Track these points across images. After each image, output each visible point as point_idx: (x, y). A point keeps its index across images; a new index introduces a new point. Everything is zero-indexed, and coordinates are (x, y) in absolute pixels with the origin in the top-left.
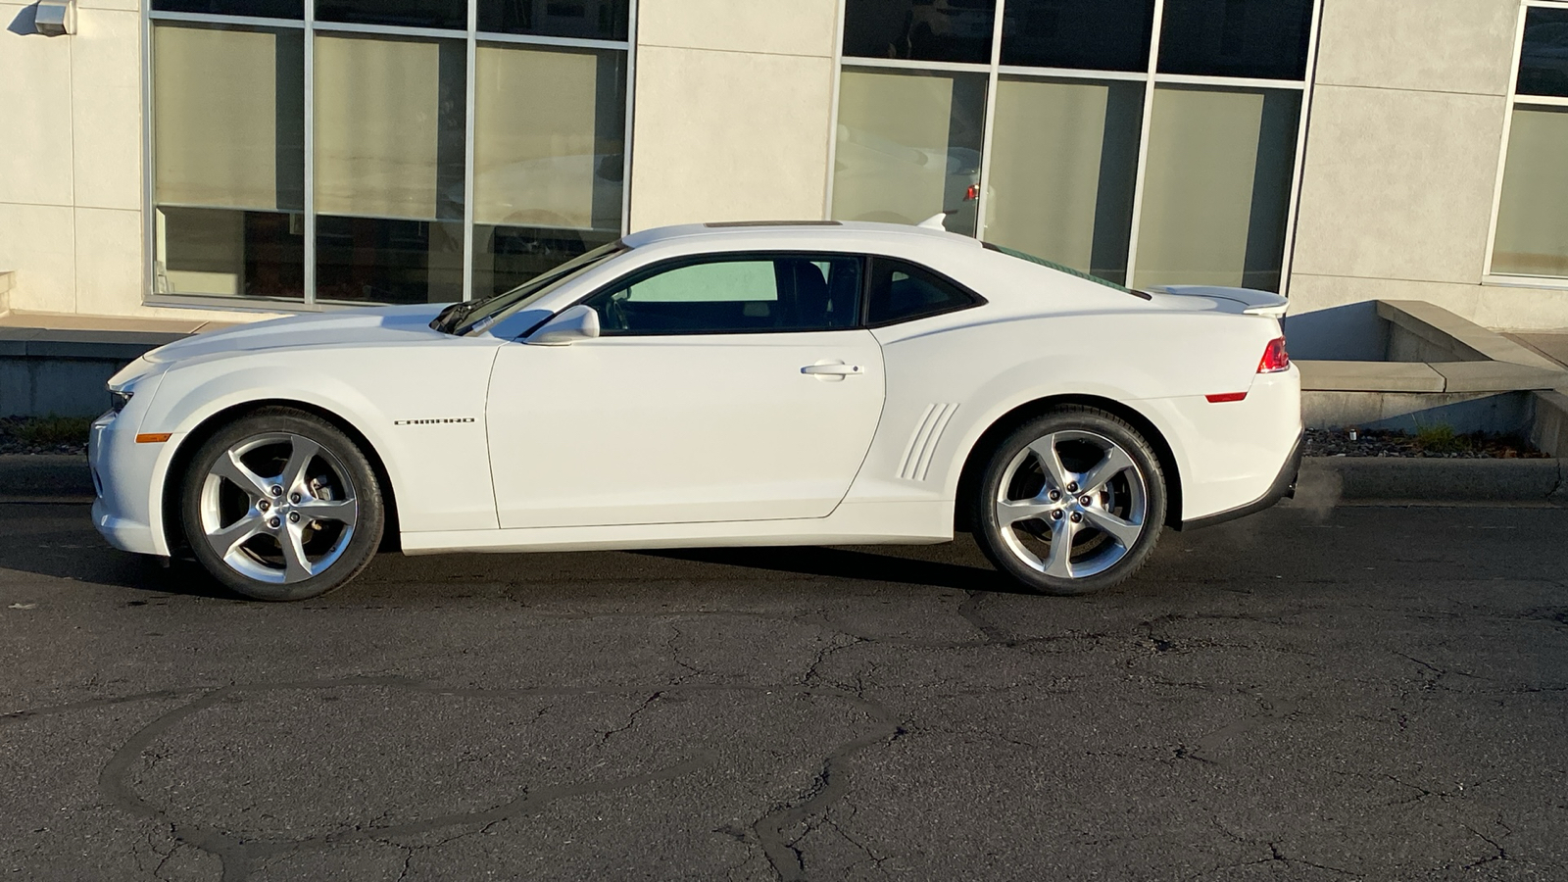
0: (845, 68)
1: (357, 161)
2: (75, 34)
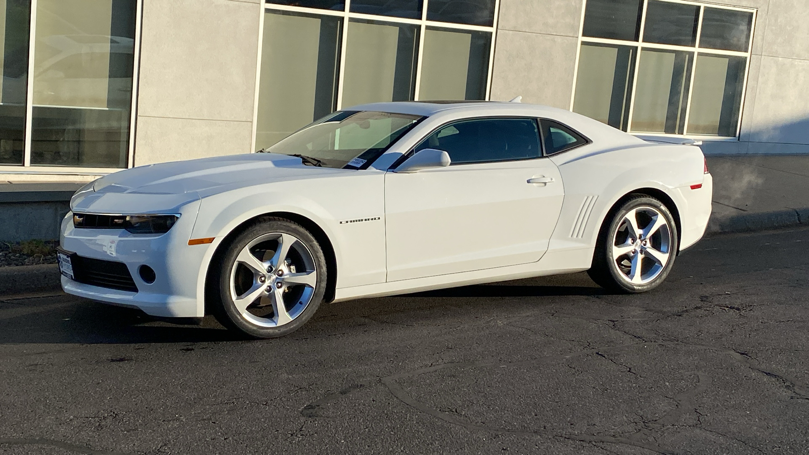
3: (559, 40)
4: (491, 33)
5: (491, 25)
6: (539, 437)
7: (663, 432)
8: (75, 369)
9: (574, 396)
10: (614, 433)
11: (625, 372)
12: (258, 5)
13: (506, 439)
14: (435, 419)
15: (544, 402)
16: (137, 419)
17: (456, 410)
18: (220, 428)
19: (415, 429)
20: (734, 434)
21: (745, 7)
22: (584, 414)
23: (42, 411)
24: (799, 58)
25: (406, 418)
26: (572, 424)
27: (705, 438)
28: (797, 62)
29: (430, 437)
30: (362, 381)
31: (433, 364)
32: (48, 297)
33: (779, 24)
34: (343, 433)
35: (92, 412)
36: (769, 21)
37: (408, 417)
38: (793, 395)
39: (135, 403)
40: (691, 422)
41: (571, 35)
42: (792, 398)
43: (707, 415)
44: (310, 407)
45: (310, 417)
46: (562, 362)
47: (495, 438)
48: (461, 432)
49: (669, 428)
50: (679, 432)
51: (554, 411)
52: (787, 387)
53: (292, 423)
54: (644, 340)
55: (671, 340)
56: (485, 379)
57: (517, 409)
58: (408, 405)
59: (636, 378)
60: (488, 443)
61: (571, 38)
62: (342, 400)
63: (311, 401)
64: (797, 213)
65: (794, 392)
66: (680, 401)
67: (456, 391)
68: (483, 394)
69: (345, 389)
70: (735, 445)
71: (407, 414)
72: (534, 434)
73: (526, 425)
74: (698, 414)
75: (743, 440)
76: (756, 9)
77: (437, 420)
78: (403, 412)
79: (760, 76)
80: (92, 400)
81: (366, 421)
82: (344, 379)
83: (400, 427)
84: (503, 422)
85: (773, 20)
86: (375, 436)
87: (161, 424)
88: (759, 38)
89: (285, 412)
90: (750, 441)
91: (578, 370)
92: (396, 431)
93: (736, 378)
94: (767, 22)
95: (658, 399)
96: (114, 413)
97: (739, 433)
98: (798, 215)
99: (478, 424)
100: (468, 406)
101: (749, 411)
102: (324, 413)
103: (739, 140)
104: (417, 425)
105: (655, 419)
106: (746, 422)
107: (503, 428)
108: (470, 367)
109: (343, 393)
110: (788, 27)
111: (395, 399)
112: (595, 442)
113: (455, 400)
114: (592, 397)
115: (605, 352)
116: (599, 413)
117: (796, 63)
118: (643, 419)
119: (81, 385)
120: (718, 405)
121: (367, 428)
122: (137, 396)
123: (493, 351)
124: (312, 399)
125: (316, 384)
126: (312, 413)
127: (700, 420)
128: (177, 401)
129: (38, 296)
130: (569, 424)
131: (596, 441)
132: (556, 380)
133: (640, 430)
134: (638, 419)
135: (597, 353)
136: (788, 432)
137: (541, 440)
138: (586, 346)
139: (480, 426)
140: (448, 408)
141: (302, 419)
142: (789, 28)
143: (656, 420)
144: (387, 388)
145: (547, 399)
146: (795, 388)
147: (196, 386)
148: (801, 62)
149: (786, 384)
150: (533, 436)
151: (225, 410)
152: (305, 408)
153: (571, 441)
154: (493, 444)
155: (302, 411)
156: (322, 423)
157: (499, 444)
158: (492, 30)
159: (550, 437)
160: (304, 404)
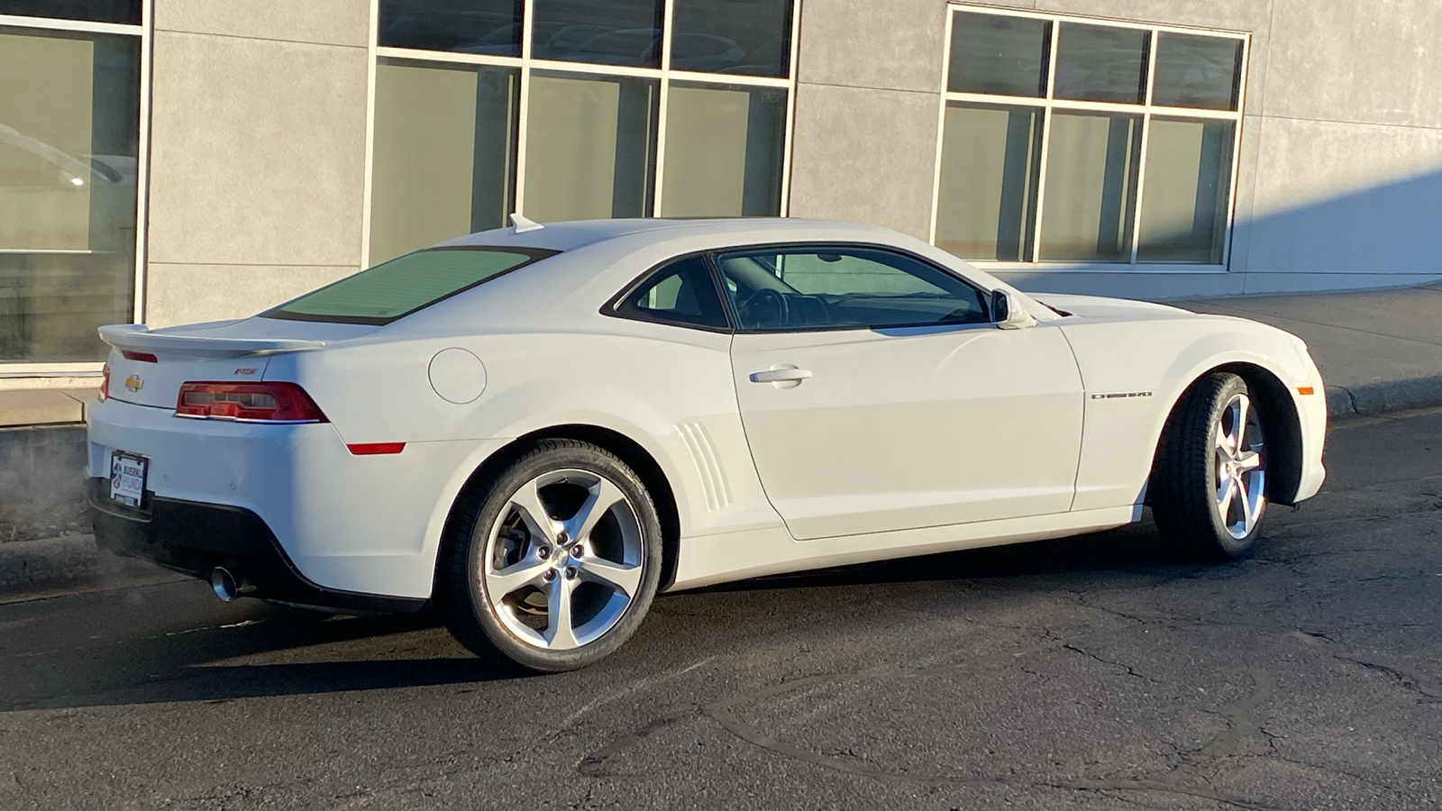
3: (906, 98)
4: (786, 91)
5: (785, 75)
6: (1007, 787)
7: (1216, 767)
8: (141, 720)
9: (1047, 718)
10: (1134, 773)
11: (1123, 674)
12: (365, 50)
13: (952, 794)
14: (818, 767)
15: (999, 730)
16: (287, 796)
17: (850, 751)
18: (444, 803)
19: (790, 785)
20: (1337, 764)
21: (1230, 31)
22: (1074, 746)
23: (109, 794)
24: (1327, 117)
25: (768, 770)
26: (1057, 764)
27: (1291, 774)
28: (1323, 126)
29: (820, 797)
30: (667, 713)
31: (786, 678)
32: (39, 599)
33: (1290, 58)
34: (665, 799)
35: (201, 789)
36: (1272, 54)
37: (770, 767)
38: (1421, 696)
39: (273, 772)
40: (1260, 749)
41: (926, 89)
42: (1419, 702)
43: (1283, 737)
44: (591, 760)
45: (596, 776)
46: (1010, 663)
47: (932, 793)
48: (870, 787)
49: (1226, 761)
50: (1244, 767)
51: (1020, 744)
52: (1406, 684)
53: (567, 788)
54: (1140, 621)
55: (1188, 619)
56: (884, 698)
57: (956, 745)
58: (763, 747)
59: (1146, 684)
60: (923, 801)
61: (928, 95)
62: (645, 747)
63: (589, 751)
64: (1350, 394)
65: (1421, 692)
66: (1231, 716)
67: (839, 721)
68: (889, 724)
69: (644, 728)
70: (1344, 781)
71: (767, 764)
72: (997, 783)
73: (979, 770)
74: (1269, 737)
75: (1355, 773)
76: (1248, 34)
77: (822, 769)
78: (760, 759)
79: (1261, 155)
80: (192, 770)
81: (699, 778)
82: (635, 711)
83: (761, 784)
84: (939, 767)
85: (1279, 52)
86: (722, 800)
87: (335, 802)
88: (1256, 86)
89: (549, 770)
90: (1367, 774)
91: (1041, 676)
92: (756, 791)
93: (1316, 675)
94: (1269, 55)
95: (1194, 715)
96: (242, 789)
97: (1346, 762)
98: (1352, 397)
99: (896, 773)
100: (869, 744)
101: (1352, 726)
102: (619, 770)
103: (1228, 269)
104: (790, 780)
105: (1196, 748)
106: (1352, 744)
107: (940, 777)
108: (852, 680)
109: (643, 733)
110: (1305, 63)
111: (738, 740)
112: (1106, 790)
113: (843, 736)
114: (1078, 717)
115: (1079, 643)
116: (1098, 743)
117: (1322, 128)
118: (1176, 748)
119: (163, 746)
120: (1297, 720)
121: (704, 789)
122: (273, 760)
123: (883, 652)
124: (590, 748)
125: (588, 722)
126: (598, 770)
127: (1274, 744)
128: (349, 764)
129: (19, 600)
130: (1053, 765)
131: (1108, 788)
132: (1009, 693)
133: (1176, 767)
134: (1167, 749)
135: (1067, 647)
136: (1428, 756)
137: (1012, 792)
138: (1044, 635)
139: (899, 775)
140: (836, 749)
141: (585, 781)
142: (1308, 66)
143: (1199, 750)
144: (717, 723)
145: (1003, 726)
146: (1420, 685)
147: (373, 737)
148: (1330, 125)
149: (1403, 680)
150: (996, 786)
151: (441, 773)
152: (582, 762)
153: (1063, 791)
154: (933, 802)
155: (580, 768)
156: (621, 785)
157: (943, 802)
158: (788, 84)
159: (1026, 786)
160: (578, 756)
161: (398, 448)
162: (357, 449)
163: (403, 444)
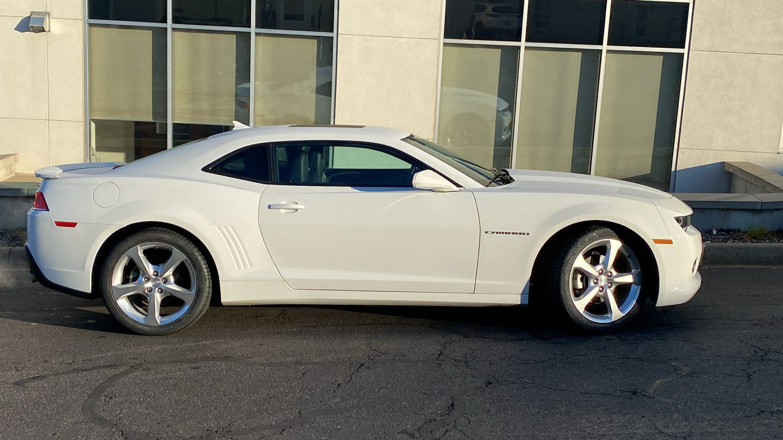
0: (445, 44)
1: (193, 95)
2: (49, 31)
161: (73, 225)
162: (59, 224)
163: (76, 223)
